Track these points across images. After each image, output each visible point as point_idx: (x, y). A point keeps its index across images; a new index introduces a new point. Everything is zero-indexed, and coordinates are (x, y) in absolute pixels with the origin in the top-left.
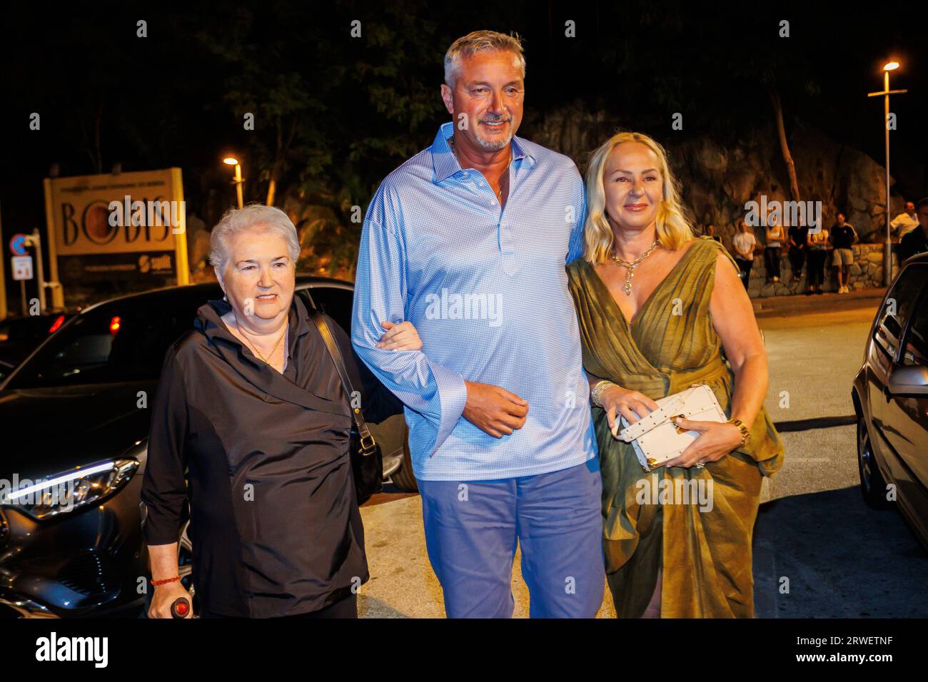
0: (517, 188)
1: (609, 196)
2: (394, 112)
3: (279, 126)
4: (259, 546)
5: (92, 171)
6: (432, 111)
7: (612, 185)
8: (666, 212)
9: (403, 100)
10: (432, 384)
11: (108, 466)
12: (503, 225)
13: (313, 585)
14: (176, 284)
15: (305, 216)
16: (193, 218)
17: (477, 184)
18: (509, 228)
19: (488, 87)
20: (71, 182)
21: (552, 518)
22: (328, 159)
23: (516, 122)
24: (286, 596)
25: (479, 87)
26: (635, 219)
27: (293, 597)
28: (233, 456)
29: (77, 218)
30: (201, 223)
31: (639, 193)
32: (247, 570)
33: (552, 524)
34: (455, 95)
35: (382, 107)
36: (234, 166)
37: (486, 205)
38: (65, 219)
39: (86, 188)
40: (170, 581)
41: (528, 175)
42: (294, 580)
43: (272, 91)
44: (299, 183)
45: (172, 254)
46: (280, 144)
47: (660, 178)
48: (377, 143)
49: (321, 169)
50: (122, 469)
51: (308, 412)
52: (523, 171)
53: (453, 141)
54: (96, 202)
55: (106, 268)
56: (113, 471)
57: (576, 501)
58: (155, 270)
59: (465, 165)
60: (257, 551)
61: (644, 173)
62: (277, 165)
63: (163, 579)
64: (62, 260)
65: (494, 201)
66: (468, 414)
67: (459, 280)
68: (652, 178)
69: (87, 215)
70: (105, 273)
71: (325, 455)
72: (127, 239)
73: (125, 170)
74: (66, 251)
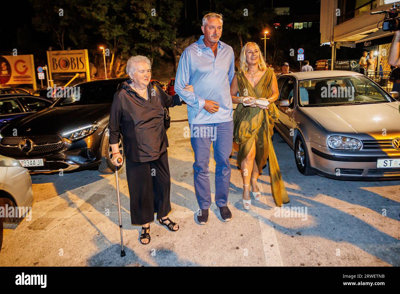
0: (219, 52)
1: (247, 57)
2: (147, 37)
3: (115, 39)
4: (143, 144)
5: (61, 50)
6: (157, 37)
7: (248, 54)
8: (261, 61)
9: (149, 34)
10: (197, 100)
11: (90, 126)
12: (215, 62)
13: (156, 153)
14: (86, 81)
15: (122, 63)
16: (91, 63)
17: (209, 51)
18: (216, 63)
19: (213, 27)
20: (55, 52)
21: (222, 134)
22: (129, 48)
23: (220, 37)
24: (150, 156)
25: (212, 27)
26: (254, 62)
27: (152, 156)
28: (136, 122)
29: (57, 62)
30: (93, 64)
31: (255, 55)
32: (139, 151)
33: (221, 135)
34: (205, 29)
35: (143, 35)
36: (103, 49)
37: (211, 56)
38: (54, 63)
39: (60, 54)
40: (117, 153)
41: (222, 50)
42: (152, 152)
43: (114, 30)
44: (121, 54)
45: (85, 73)
46: (115, 44)
47: (258, 52)
48: (142, 45)
49: (127, 51)
50: (94, 127)
51: (154, 110)
52: (220, 49)
53: (204, 40)
54: (63, 58)
55: (66, 76)
56: (92, 127)
57: (228, 130)
58: (80, 77)
59: (207, 46)
60: (142, 145)
61: (255, 50)
62: (114, 49)
63: (115, 153)
64: (53, 74)
65: (213, 56)
66: (205, 108)
67: (203, 75)
68: (257, 52)
69: (60, 62)
70: (66, 78)
71: (159, 121)
72: (72, 68)
73: (71, 49)
74: (54, 71)
